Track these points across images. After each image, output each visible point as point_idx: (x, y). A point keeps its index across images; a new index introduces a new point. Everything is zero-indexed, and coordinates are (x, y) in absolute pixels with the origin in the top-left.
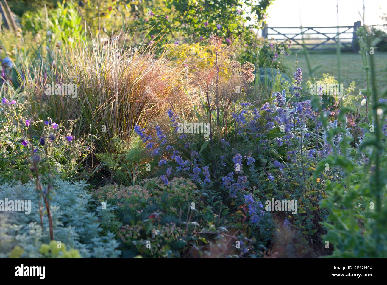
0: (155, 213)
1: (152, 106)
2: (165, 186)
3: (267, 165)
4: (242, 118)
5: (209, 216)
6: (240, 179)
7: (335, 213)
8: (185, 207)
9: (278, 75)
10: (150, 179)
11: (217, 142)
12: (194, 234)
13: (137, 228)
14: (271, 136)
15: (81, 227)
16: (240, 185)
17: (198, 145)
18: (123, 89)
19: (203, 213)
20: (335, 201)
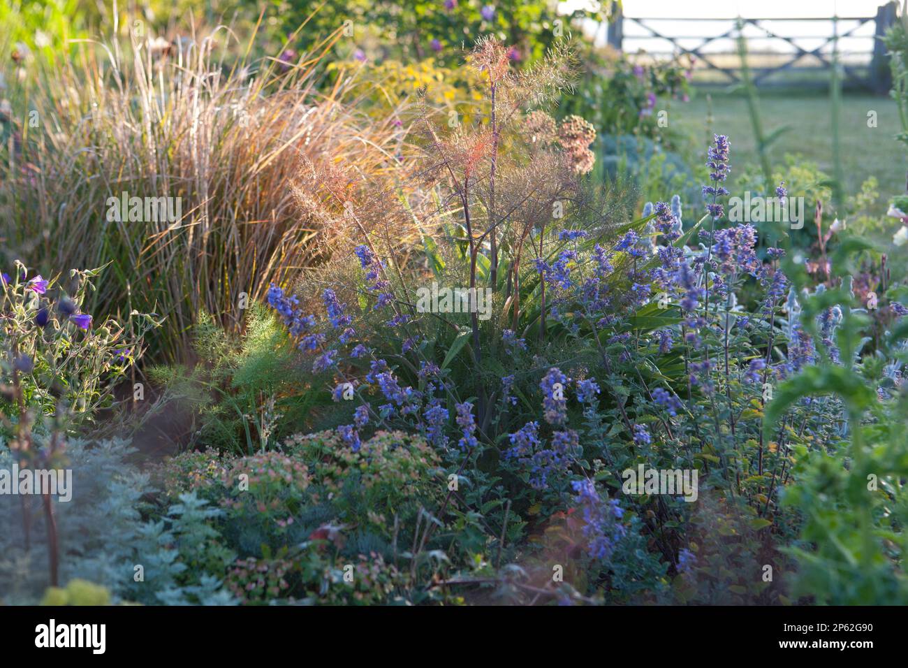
0: (328, 527)
1: (306, 238)
2: (352, 453)
3: (630, 402)
4: (562, 274)
5: (472, 538)
6: (558, 437)
7: (822, 522)
8: (407, 514)
9: (655, 158)
10: (311, 436)
11: (490, 340)
12: (434, 584)
13: (279, 566)
14: (642, 325)
15: (127, 561)
16: (559, 455)
17: (436, 345)
18: (222, 187)
19: (454, 530)
20: (821, 490)
